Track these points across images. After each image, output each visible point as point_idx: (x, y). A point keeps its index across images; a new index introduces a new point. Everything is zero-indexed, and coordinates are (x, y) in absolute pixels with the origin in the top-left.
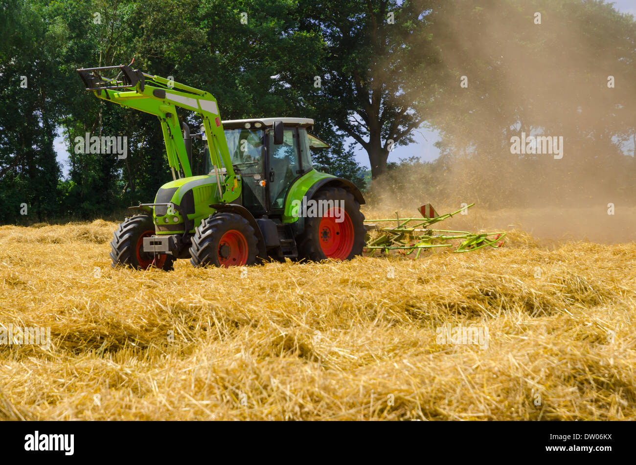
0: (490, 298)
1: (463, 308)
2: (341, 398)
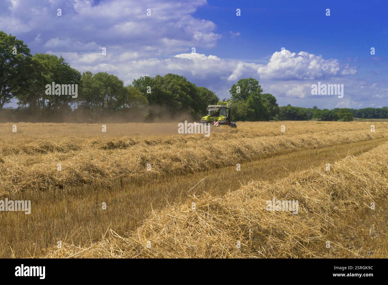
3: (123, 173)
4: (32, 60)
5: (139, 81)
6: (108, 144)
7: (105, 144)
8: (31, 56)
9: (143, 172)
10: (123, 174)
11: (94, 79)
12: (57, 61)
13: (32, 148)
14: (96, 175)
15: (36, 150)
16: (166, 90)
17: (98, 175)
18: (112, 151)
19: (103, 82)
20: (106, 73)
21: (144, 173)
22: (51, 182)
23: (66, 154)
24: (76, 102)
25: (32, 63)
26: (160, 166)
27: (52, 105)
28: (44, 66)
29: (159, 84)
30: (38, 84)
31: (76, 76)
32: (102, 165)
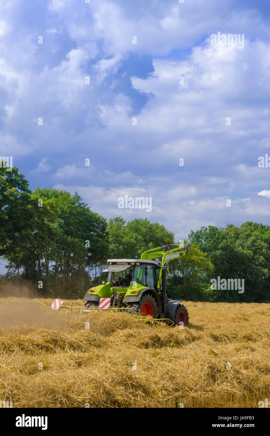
0: (55, 342)
1: (43, 346)
2: (29, 388)
3: (179, 391)
4: (30, 198)
5: (199, 233)
6: (152, 338)
7: (146, 339)
8: (29, 192)
9: (211, 389)
10: (179, 393)
11: (127, 230)
12: (69, 200)
13: (32, 342)
14: (137, 393)
15: (38, 345)
16: (244, 249)
17: (140, 392)
18: (158, 350)
19: (141, 234)
20: (146, 220)
21: (213, 392)
22: (66, 402)
23: (86, 355)
24: (98, 266)
25: (30, 203)
26: (239, 381)
27: (59, 270)
28: (49, 208)
29: (232, 238)
30: (40, 237)
31: (99, 224)
32: (146, 377)
